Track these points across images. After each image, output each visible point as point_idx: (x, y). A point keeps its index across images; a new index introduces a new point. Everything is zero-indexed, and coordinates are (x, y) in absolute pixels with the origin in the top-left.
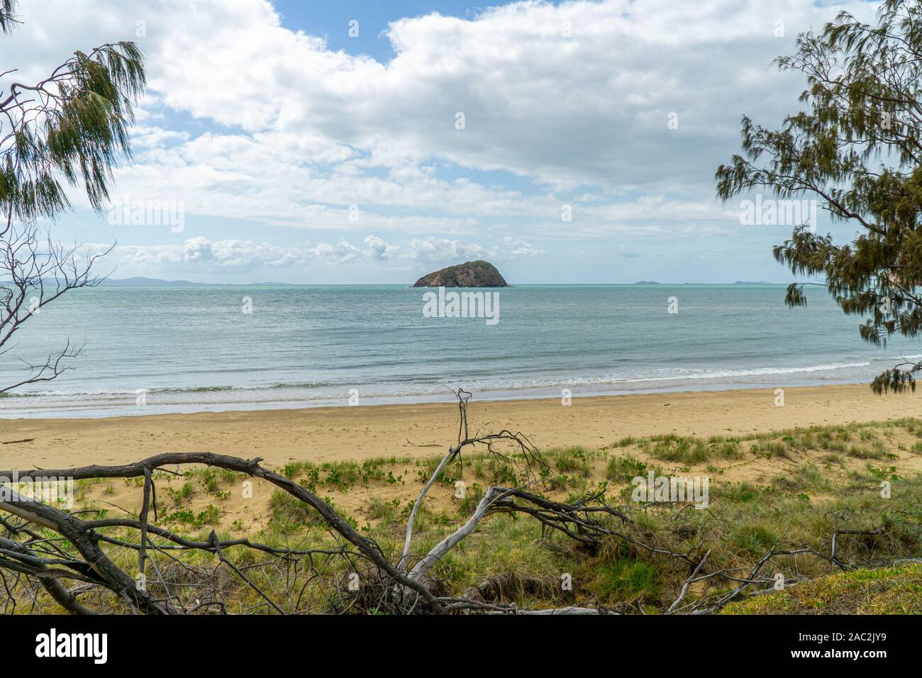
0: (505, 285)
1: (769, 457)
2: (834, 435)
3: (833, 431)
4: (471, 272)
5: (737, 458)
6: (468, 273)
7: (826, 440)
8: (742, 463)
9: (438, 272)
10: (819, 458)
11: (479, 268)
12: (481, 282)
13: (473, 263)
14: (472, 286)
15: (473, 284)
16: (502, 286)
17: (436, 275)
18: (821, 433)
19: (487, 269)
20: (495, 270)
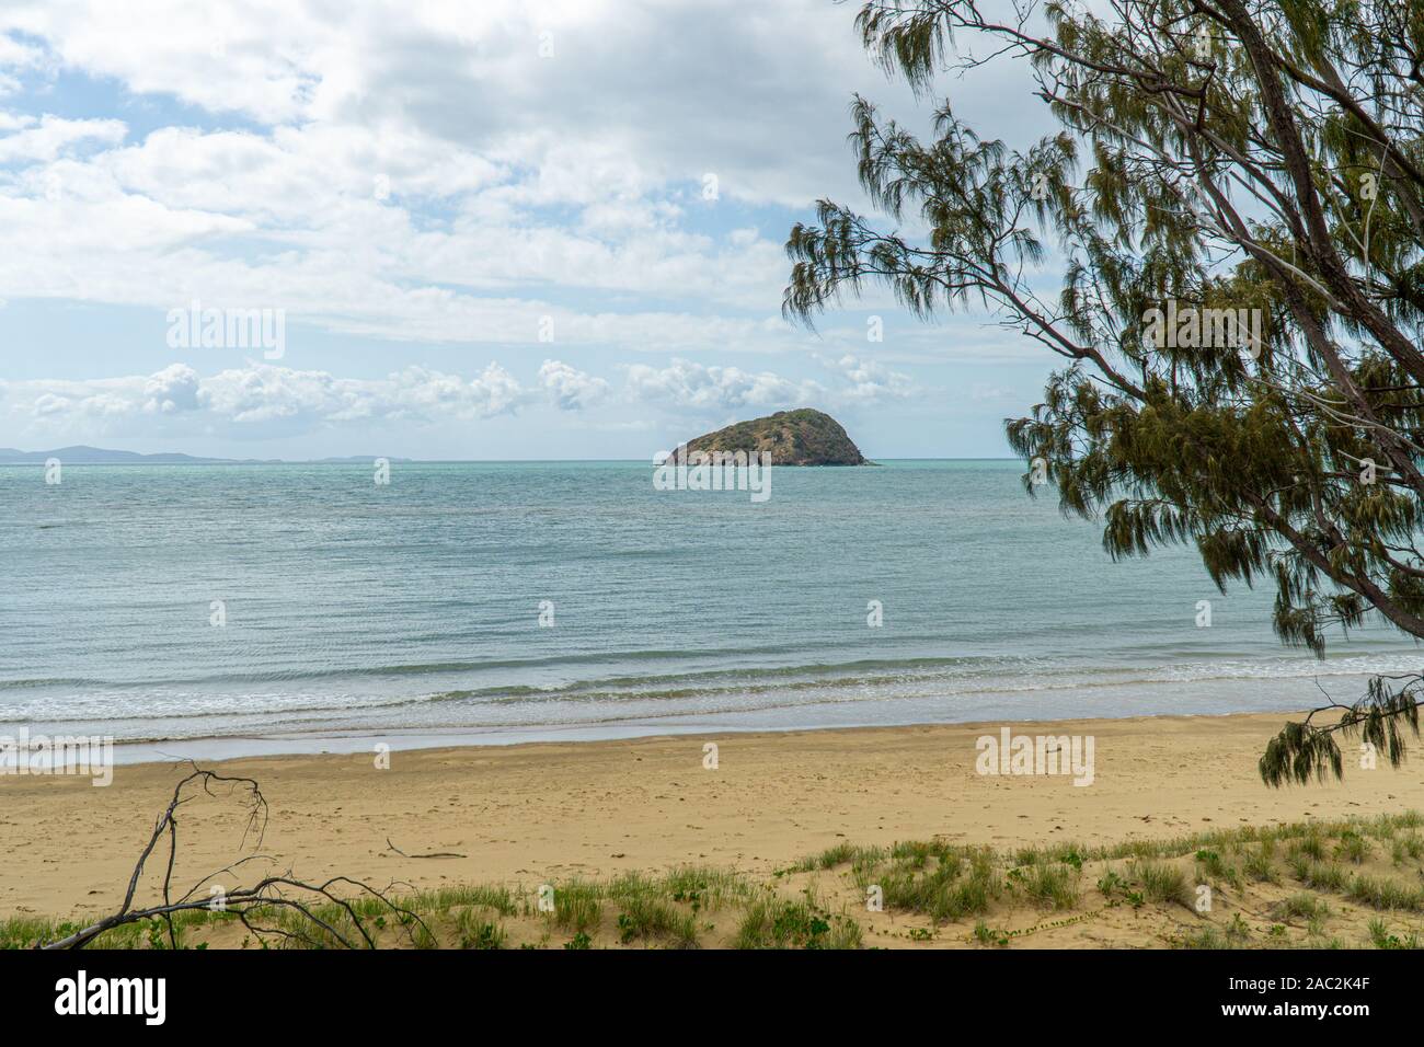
0: (860, 460)
1: (1138, 904)
2: (1330, 845)
3: (1332, 835)
4: (786, 433)
5: (1060, 906)
6: (780, 437)
7: (1304, 858)
8: (1065, 917)
9: (715, 434)
10: (1269, 904)
11: (804, 425)
12: (809, 456)
13: (790, 414)
14: (788, 464)
15: (791, 459)
16: (854, 464)
17: (711, 441)
18: (1298, 841)
19: (821, 427)
20: (839, 430)
